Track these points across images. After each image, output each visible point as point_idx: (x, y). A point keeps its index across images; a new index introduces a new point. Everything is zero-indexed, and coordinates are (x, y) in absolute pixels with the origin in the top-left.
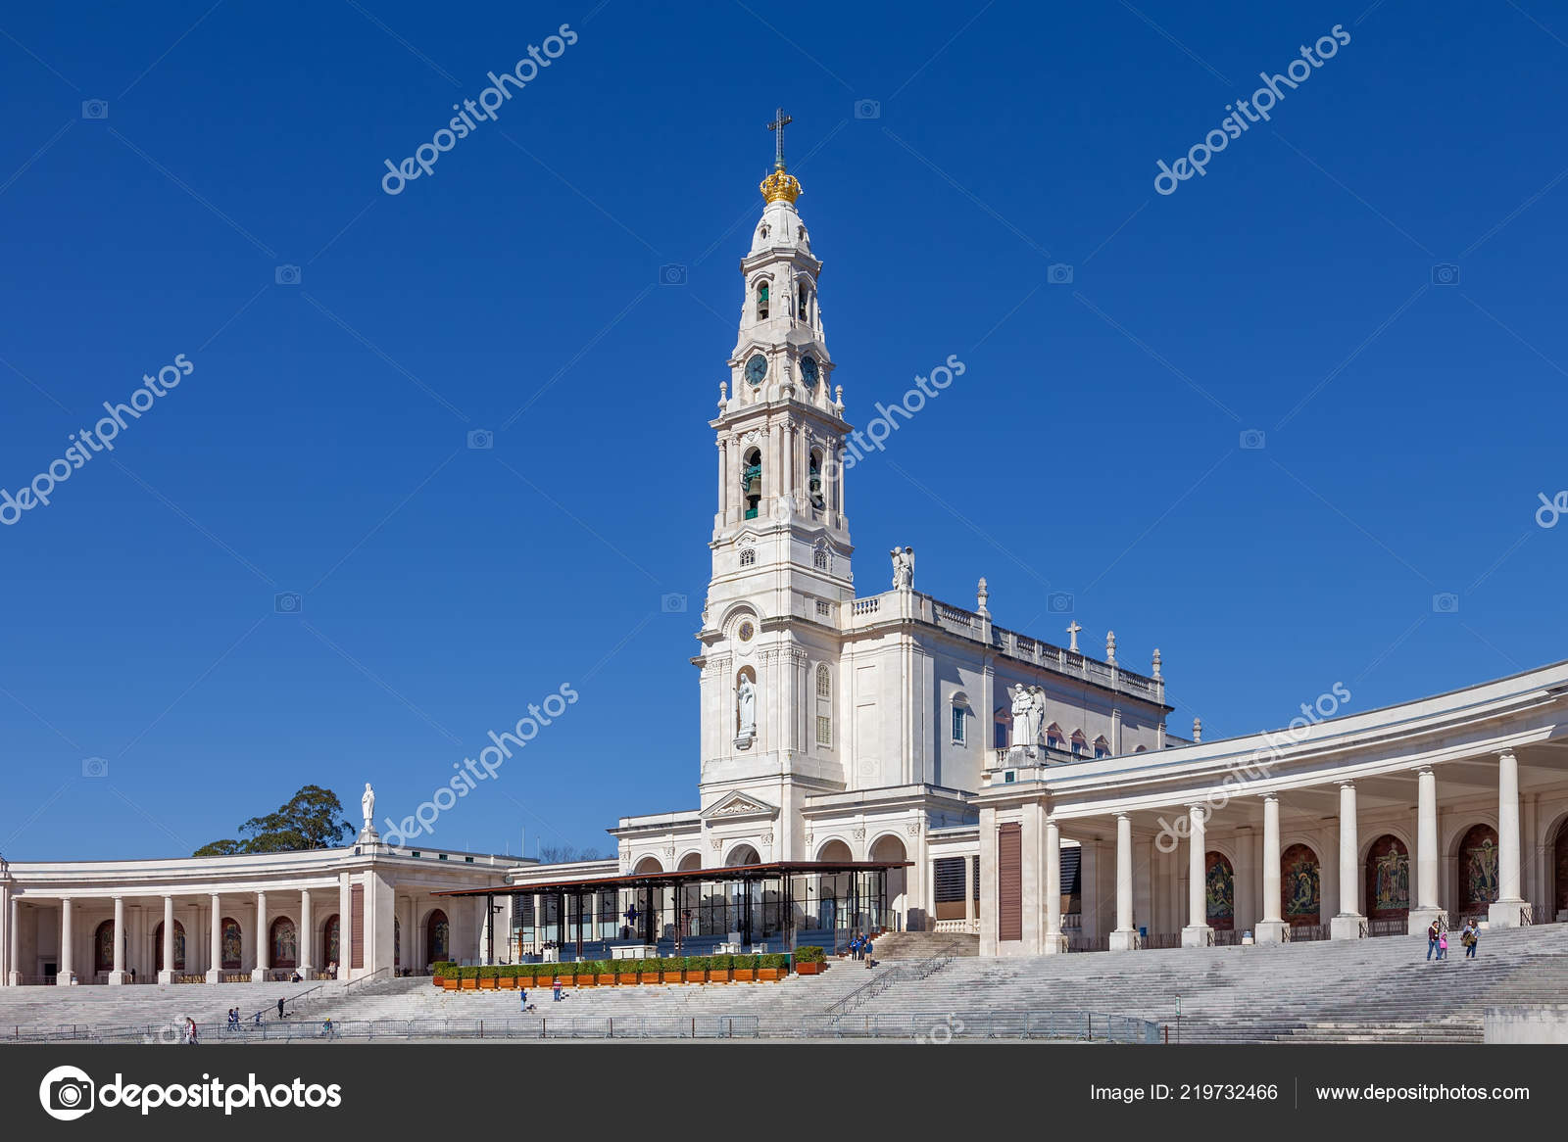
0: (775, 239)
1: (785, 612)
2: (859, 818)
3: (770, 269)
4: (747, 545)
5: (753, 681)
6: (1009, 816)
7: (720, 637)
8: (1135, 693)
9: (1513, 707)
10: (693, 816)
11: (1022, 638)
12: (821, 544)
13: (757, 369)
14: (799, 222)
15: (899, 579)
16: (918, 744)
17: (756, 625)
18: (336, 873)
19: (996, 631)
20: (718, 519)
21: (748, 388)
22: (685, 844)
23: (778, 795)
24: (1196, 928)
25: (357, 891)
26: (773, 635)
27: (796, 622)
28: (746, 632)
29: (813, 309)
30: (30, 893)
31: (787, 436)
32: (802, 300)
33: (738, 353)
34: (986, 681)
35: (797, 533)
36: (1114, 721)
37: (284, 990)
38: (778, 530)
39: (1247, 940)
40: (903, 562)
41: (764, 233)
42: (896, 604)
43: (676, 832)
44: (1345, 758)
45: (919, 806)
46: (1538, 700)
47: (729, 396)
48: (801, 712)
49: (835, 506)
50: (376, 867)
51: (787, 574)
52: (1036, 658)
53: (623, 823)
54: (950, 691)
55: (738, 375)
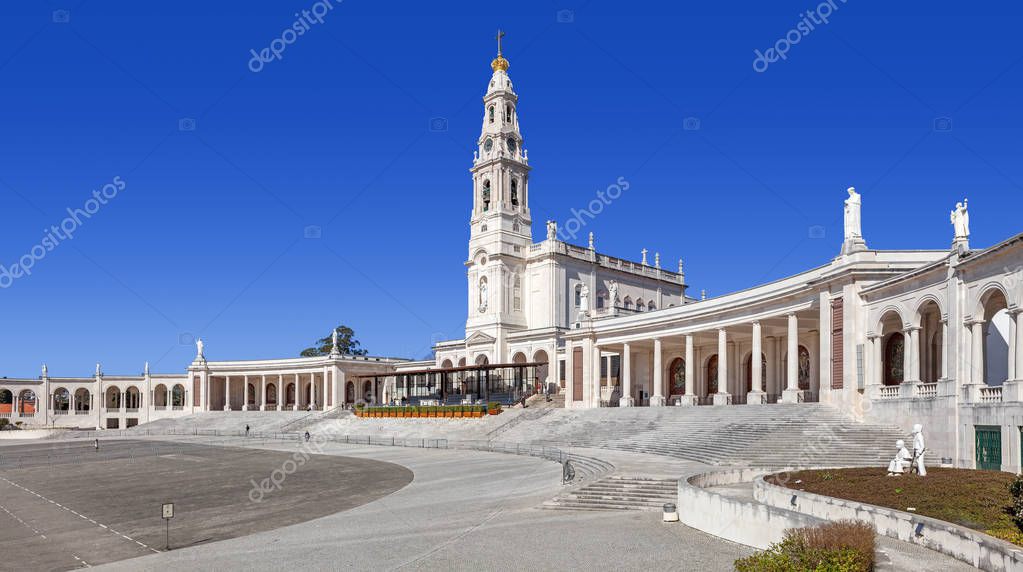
0: (495, 88)
1: (499, 252)
2: (529, 342)
3: (494, 101)
4: (484, 223)
5: (486, 282)
6: (577, 344)
7: (473, 264)
8: (669, 280)
9: (792, 292)
10: (462, 342)
11: (611, 258)
12: (516, 221)
13: (489, 145)
14: (507, 78)
15: (550, 234)
16: (558, 309)
17: (487, 258)
18: (322, 366)
19: (597, 255)
20: (473, 211)
21: (485, 153)
22: (461, 354)
23: (495, 332)
24: (657, 398)
25: (330, 373)
26: (494, 262)
27: (503, 256)
28: (483, 261)
29: (514, 117)
30: (214, 374)
31: (500, 174)
32: (509, 113)
33: (481, 139)
34: (592, 278)
35: (504, 216)
36: (658, 293)
37: (304, 413)
38: (496, 215)
39: (678, 404)
40: (551, 226)
41: (492, 85)
42: (549, 246)
43: (457, 349)
44: (721, 316)
45: (553, 337)
46: (804, 288)
47: (478, 158)
48: (506, 295)
49: (524, 203)
50: (336, 364)
51: (499, 235)
52: (619, 267)
53: (438, 345)
54: (573, 283)
55: (481, 148)
